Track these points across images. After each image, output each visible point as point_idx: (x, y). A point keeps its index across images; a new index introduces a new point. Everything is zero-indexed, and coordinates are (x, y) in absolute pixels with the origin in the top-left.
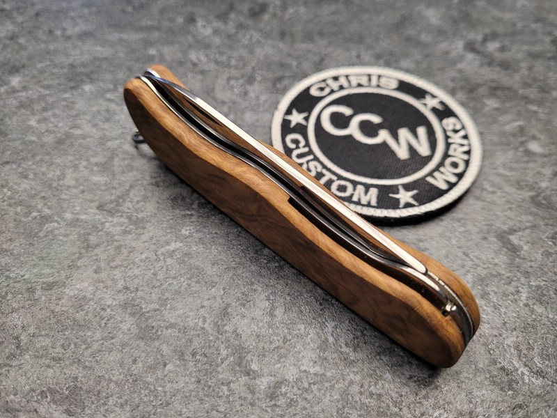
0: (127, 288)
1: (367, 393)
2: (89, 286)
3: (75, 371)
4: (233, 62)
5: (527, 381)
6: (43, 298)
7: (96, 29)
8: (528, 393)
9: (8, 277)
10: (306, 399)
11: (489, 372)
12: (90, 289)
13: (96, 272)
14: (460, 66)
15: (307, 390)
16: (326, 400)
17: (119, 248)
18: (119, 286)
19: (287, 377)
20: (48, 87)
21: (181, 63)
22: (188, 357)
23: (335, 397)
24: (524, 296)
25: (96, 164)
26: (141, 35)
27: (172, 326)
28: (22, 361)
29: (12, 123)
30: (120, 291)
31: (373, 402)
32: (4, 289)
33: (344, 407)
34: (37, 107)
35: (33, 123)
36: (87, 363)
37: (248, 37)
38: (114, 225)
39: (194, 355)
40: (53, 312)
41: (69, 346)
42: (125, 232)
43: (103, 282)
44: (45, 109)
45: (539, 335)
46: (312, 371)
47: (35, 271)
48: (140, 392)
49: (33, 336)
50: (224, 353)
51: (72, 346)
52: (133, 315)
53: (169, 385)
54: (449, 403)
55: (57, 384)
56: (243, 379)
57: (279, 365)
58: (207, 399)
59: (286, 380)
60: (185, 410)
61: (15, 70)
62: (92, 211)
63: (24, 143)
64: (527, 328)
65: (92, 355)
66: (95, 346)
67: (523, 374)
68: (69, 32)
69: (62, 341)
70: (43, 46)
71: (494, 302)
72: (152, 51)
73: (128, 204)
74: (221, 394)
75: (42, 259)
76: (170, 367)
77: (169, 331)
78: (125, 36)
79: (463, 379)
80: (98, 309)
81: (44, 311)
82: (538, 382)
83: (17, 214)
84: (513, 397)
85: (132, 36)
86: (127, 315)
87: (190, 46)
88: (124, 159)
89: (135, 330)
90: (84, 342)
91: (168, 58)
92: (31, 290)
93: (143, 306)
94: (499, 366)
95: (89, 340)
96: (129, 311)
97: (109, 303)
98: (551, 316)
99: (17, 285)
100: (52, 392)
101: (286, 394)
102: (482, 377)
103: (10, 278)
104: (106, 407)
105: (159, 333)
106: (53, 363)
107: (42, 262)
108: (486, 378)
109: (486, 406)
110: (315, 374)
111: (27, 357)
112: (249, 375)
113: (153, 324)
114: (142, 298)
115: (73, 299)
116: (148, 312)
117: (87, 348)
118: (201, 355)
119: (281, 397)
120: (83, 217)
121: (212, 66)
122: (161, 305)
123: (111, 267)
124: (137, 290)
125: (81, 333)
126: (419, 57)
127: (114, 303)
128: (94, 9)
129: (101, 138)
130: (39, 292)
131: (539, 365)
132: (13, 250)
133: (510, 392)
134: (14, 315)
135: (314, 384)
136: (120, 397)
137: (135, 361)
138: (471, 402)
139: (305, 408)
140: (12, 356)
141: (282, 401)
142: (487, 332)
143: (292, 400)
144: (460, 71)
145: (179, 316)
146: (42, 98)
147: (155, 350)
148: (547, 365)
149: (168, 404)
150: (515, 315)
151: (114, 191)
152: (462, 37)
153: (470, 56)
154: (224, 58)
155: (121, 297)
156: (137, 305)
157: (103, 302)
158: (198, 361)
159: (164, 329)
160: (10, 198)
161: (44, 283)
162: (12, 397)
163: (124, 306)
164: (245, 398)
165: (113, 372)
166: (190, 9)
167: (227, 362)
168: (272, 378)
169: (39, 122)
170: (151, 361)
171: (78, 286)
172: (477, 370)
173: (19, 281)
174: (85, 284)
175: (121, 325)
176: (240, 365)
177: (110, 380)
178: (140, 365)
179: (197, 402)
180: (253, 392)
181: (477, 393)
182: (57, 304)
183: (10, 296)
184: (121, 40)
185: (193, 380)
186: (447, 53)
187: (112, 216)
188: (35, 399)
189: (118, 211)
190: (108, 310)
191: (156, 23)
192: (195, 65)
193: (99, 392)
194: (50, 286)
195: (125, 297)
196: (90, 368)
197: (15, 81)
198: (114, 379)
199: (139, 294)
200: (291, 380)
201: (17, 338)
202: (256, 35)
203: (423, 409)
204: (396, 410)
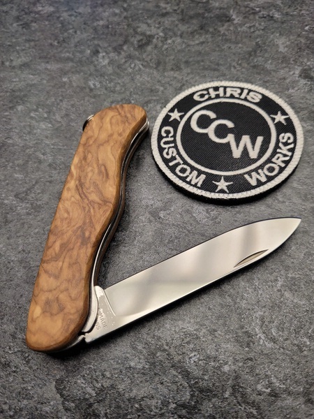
0: (24, 251)
5: (261, 343)
7: (31, 61)
8: (260, 352)
11: (236, 333)
13: (8, 239)
17: (23, 224)
21: (82, 89)
24: (280, 284)
25: (18, 165)
26: (59, 66)
30: (20, 252)
37: (133, 66)
38: (22, 208)
42: (28, 214)
45: (281, 313)
52: (25, 267)
62: (11, 198)
64: (275, 306)
67: (260, 338)
71: (256, 285)
73: (33, 195)
79: (217, 335)
82: (270, 345)
84: (248, 353)
88: (35, 162)
91: (74, 84)
93: (31, 263)
94: (244, 330)
96: (22, 265)
98: (295, 301)
102: (231, 336)
108: (233, 337)
116: (34, 267)
120: (6, 202)
121: (103, 91)
123: (17, 236)
124: (29, 253)
128: (32, 44)
129: (23, 146)
131: (274, 334)
133: (247, 349)
138: (218, 351)
142: (244, 306)
148: (280, 335)
150: (268, 296)
151: (26, 185)
154: (112, 84)
155: (20, 256)
163: (21, 262)
166: (96, 42)
172: (228, 332)
175: (17, 274)
181: (223, 345)
184: (46, 69)
187: (22, 202)
189: (26, 199)
191: (71, 55)
192: (91, 90)
202: (139, 64)
203: (184, 350)
204: (167, 348)
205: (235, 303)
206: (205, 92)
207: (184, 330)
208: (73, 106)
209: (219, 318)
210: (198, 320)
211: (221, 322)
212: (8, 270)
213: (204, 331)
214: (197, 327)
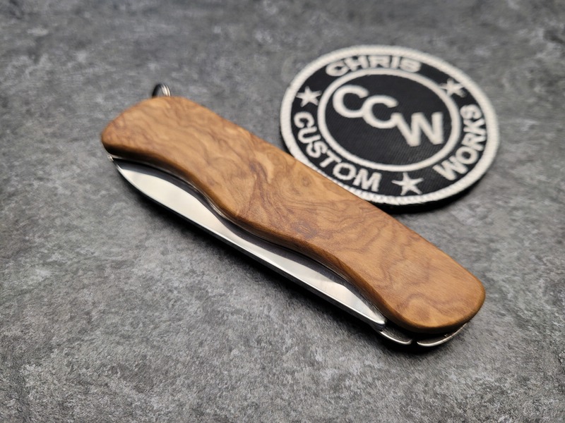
0: (193, 272)
1: (432, 392)
2: (157, 267)
3: (143, 349)
4: (300, 44)
6: (113, 276)
7: (161, 5)
9: (78, 254)
10: (370, 394)
12: (158, 269)
13: (163, 253)
14: (539, 56)
15: (370, 385)
16: (390, 397)
18: (186, 269)
19: (351, 371)
20: (114, 64)
21: (246, 43)
22: (253, 343)
23: (399, 394)
26: (205, 14)
27: (238, 312)
28: (93, 337)
29: (79, 99)
30: (186, 274)
31: (437, 403)
32: (75, 265)
33: (407, 405)
34: (103, 84)
35: (100, 99)
36: (155, 343)
39: (259, 342)
40: (122, 290)
41: (138, 325)
43: (170, 264)
44: (111, 87)
46: (376, 366)
47: (105, 249)
48: (207, 374)
49: (103, 313)
50: (289, 342)
51: (141, 325)
52: (199, 298)
53: (234, 370)
54: (515, 409)
55: (126, 361)
56: (308, 370)
57: (343, 358)
58: (271, 386)
59: (350, 373)
60: (249, 395)
61: (81, 45)
63: (92, 120)
65: (160, 335)
66: (163, 326)
68: (134, 7)
69: (131, 320)
70: (108, 21)
72: (217, 30)
74: (285, 382)
75: (111, 237)
76: (235, 352)
77: (235, 316)
78: (190, 13)
79: (531, 386)
80: (165, 290)
81: (114, 289)
83: (86, 191)
85: (197, 13)
86: (194, 298)
87: (255, 26)
89: (201, 314)
90: (153, 322)
91: (233, 38)
92: (101, 268)
93: (210, 290)
95: (157, 320)
96: (195, 295)
97: (176, 285)
99: (88, 262)
100: (123, 368)
101: (350, 387)
102: (550, 386)
103: (81, 254)
104: (174, 387)
105: (225, 318)
106: (122, 341)
107: (110, 241)
108: (555, 387)
109: (553, 414)
110: (380, 370)
111: (98, 332)
112: (313, 365)
113: (219, 309)
114: (209, 282)
115: (141, 279)
116: (214, 296)
117: (155, 328)
118: (266, 342)
119: (344, 390)
121: (278, 47)
122: (227, 291)
123: (178, 250)
124: (203, 274)
125: (149, 313)
126: (495, 44)
127: (181, 286)
130: (108, 271)
132: (83, 227)
134: (85, 290)
135: (378, 379)
136: (187, 378)
137: (201, 344)
138: (538, 410)
139: (368, 403)
140: (83, 331)
141: (345, 394)
142: (558, 339)
143: (356, 393)
144: (539, 61)
145: (244, 303)
146: (108, 74)
147: (221, 334)
149: (233, 388)
152: (543, 24)
153: (551, 45)
154: (290, 39)
155: (188, 280)
156: (204, 289)
157: (170, 284)
158: (263, 348)
159: (230, 315)
160: (79, 175)
161: (113, 261)
162: (84, 370)
163: (191, 289)
164: (309, 388)
165: (181, 353)
167: (291, 352)
168: (336, 371)
169: (106, 99)
170: (217, 345)
171: (146, 267)
172: (546, 378)
173: (89, 259)
174: (153, 265)
175: (188, 308)
176: (304, 355)
177: (177, 361)
178: (207, 348)
179: (262, 389)
180: (317, 383)
181: (543, 400)
182: (126, 283)
183: (80, 272)
184: (186, 17)
185: (258, 366)
186: (527, 41)
188: (106, 374)
190: (175, 292)
192: (260, 46)
193: (167, 372)
194: (118, 265)
195: (192, 280)
196: (159, 347)
197: (82, 56)
198: (181, 360)
199: (205, 278)
200: (355, 374)
201: (88, 313)
202: (324, 16)
203: (488, 413)
204: (461, 411)
205: (545, 336)
206: (340, 64)
207: (481, 382)
208: (236, 64)
209: (527, 359)
210: (498, 365)
211: (532, 365)
212: (172, 303)
213: (509, 380)
214: (498, 376)
